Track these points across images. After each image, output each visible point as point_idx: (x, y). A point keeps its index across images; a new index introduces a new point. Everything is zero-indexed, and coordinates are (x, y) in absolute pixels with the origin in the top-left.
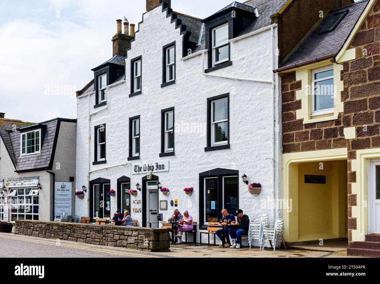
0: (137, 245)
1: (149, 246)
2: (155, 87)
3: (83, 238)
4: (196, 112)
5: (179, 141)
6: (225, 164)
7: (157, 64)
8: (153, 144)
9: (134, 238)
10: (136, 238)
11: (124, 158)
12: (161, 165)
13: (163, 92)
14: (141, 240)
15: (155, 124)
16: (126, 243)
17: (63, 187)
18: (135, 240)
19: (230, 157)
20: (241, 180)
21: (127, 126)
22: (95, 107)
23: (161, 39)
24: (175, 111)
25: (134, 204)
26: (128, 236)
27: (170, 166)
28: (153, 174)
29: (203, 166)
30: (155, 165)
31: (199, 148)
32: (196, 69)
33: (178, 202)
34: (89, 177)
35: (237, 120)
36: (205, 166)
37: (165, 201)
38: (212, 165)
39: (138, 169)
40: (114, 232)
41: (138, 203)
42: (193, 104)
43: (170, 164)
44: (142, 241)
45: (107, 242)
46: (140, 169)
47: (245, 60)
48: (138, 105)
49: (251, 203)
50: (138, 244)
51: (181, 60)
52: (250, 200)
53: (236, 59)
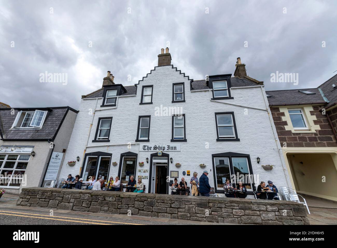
2: (166, 102)
5: (190, 133)
6: (236, 150)
7: (168, 91)
10: (277, 213)
11: (131, 140)
12: (173, 147)
15: (166, 122)
17: (57, 156)
19: (240, 146)
21: (137, 120)
22: (101, 106)
23: (171, 80)
24: (185, 116)
25: (140, 172)
27: (181, 148)
28: (163, 152)
29: (215, 150)
30: (166, 147)
31: (210, 139)
32: (203, 97)
33: (190, 172)
34: (85, 150)
35: (242, 126)
36: (217, 150)
37: (176, 171)
38: (223, 150)
39: (147, 148)
41: (144, 172)
46: (150, 148)
48: (148, 110)
51: (190, 91)
53: (236, 96)
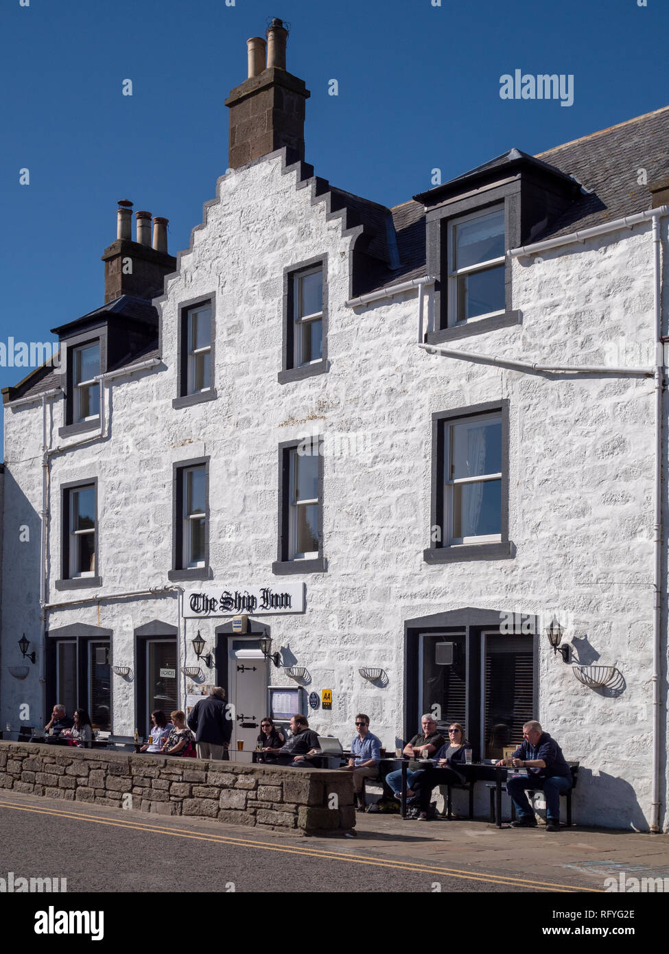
0: (254, 814)
1: (296, 820)
2: (260, 379)
3: (63, 786)
4: (395, 450)
5: (336, 529)
6: (493, 598)
7: (266, 318)
8: (252, 537)
9: (243, 795)
10: (251, 795)
11: (157, 573)
12: (279, 594)
13: (286, 393)
14: (268, 801)
15: (258, 483)
16: (215, 808)
18: (247, 800)
19: (509, 579)
20: (545, 643)
21: (167, 485)
22: (63, 432)
23: (277, 247)
26: (223, 787)
27: (308, 598)
28: (250, 618)
29: (418, 601)
30: (258, 595)
31: (404, 550)
32: (394, 331)
33: (333, 696)
34: (44, 621)
35: (532, 476)
36: (425, 600)
38: (444, 600)
39: (202, 604)
40: (171, 774)
42: (384, 429)
43: (308, 593)
44: (269, 803)
45: (149, 802)
46: (210, 604)
47: (559, 308)
48: (201, 429)
49: (579, 706)
50: (256, 811)
51: (347, 305)
52: (575, 699)
53: (531, 305)
